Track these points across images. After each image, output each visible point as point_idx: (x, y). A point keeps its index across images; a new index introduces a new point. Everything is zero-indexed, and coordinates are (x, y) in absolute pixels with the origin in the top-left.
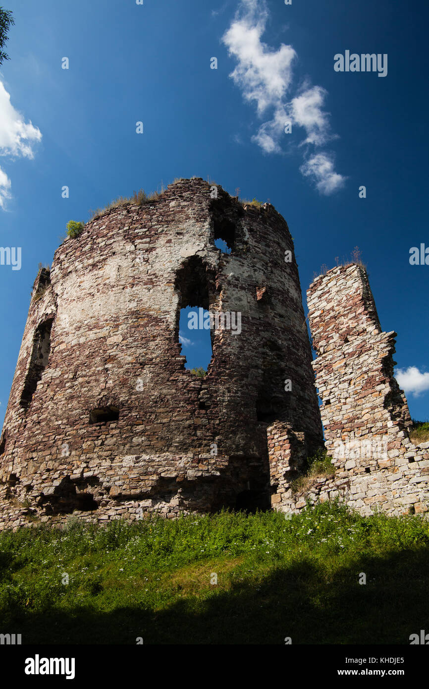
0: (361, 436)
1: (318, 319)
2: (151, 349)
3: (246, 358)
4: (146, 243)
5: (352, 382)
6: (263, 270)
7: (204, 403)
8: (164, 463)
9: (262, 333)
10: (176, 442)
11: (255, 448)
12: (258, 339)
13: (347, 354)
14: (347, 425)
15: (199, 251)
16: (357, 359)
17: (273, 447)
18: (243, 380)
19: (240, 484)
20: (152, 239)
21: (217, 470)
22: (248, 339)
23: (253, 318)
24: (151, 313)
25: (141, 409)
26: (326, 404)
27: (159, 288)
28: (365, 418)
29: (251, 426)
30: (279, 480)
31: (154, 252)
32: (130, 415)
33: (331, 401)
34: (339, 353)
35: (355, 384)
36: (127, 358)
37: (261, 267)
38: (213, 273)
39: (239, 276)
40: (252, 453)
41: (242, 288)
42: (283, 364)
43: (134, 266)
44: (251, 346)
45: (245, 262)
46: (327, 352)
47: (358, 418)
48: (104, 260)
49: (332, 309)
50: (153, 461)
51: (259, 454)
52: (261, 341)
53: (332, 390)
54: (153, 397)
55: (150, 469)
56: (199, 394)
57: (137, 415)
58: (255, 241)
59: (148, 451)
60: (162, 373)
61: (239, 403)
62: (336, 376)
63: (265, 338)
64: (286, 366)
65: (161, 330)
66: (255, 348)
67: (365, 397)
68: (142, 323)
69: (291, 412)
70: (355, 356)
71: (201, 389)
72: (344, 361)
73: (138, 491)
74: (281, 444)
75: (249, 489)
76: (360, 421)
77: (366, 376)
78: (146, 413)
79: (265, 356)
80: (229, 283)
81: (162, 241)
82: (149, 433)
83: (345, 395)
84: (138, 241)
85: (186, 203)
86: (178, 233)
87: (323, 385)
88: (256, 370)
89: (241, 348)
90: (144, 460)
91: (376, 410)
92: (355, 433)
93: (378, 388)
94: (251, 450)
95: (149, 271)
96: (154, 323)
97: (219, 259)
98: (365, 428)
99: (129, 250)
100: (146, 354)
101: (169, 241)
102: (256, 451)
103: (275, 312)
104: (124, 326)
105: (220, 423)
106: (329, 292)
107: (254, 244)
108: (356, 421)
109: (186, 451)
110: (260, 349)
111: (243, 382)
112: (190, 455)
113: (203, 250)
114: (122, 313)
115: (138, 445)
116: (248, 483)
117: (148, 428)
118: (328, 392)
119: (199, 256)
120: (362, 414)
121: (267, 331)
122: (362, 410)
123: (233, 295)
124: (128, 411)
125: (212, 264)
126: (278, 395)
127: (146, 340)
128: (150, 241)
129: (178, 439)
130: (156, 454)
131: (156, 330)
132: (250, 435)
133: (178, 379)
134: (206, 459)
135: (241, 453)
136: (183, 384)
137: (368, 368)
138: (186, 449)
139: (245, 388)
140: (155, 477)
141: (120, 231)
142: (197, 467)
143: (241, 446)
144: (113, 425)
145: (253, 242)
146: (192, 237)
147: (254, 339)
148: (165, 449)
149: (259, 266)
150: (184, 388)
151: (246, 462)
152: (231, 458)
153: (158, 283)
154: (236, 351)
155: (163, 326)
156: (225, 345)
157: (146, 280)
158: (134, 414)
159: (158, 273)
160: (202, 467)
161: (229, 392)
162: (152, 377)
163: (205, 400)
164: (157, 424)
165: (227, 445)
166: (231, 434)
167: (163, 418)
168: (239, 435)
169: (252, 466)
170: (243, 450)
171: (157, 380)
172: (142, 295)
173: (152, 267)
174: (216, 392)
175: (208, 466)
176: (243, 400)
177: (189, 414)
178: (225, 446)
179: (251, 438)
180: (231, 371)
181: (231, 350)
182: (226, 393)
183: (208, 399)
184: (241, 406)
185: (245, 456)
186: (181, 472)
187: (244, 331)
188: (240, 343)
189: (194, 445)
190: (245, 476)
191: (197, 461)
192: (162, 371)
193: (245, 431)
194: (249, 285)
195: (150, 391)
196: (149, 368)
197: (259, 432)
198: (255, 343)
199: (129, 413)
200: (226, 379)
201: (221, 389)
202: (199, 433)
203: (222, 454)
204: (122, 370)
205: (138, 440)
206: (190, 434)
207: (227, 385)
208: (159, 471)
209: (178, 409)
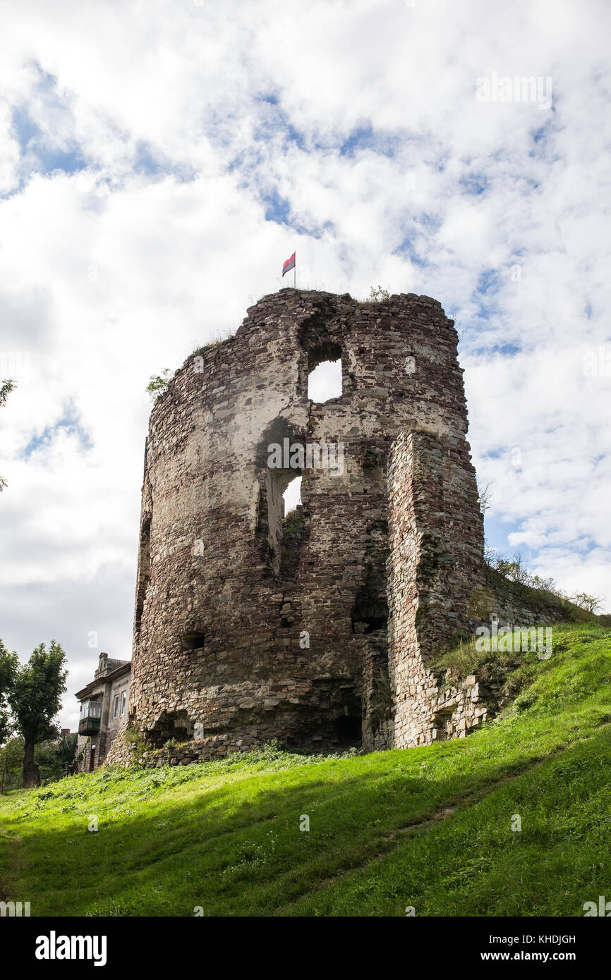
2: (231, 558)
3: (340, 554)
4: (224, 408)
6: (375, 413)
7: (286, 619)
8: (243, 693)
9: (366, 514)
10: (256, 669)
11: (346, 667)
12: (360, 523)
15: (283, 409)
18: (334, 584)
19: (334, 711)
20: (231, 401)
21: (295, 697)
22: (345, 526)
23: (354, 494)
24: (231, 509)
25: (223, 633)
27: (237, 474)
29: (342, 641)
30: (367, 704)
31: (233, 422)
32: (214, 641)
36: (209, 572)
37: (373, 409)
38: (303, 438)
39: (337, 434)
40: (341, 674)
43: (213, 445)
44: (348, 535)
45: (348, 409)
48: (186, 437)
50: (234, 691)
51: (350, 674)
52: (365, 524)
54: (233, 618)
55: (231, 700)
56: (281, 609)
57: (219, 641)
58: (366, 369)
59: (230, 680)
60: (242, 587)
61: (327, 615)
63: (370, 519)
65: (241, 531)
66: (356, 537)
68: (222, 525)
71: (284, 603)
73: (218, 724)
74: (369, 661)
75: (347, 714)
78: (228, 636)
81: (242, 400)
82: (231, 660)
84: (216, 407)
85: (268, 335)
86: (259, 388)
88: (354, 567)
89: (334, 541)
90: (226, 691)
94: (340, 671)
95: (228, 451)
96: (233, 523)
97: (309, 415)
99: (207, 421)
100: (226, 565)
101: (249, 402)
102: (347, 671)
104: (206, 530)
107: (365, 373)
109: (266, 678)
110: (362, 536)
111: (335, 586)
112: (270, 682)
113: (288, 407)
114: (203, 513)
115: (221, 674)
116: (346, 708)
117: (230, 654)
119: (282, 417)
121: (376, 507)
124: (212, 636)
125: (299, 426)
127: (226, 546)
128: (229, 404)
129: (258, 665)
130: (237, 683)
131: (236, 533)
132: (340, 652)
133: (258, 593)
134: (286, 686)
135: (328, 675)
136: (263, 598)
138: (265, 676)
139: (337, 593)
140: (233, 709)
141: (198, 393)
142: (275, 695)
143: (328, 667)
144: (200, 653)
145: (364, 371)
146: (275, 389)
147: (353, 524)
148: (246, 677)
149: (370, 408)
150: (265, 603)
151: (337, 684)
152: (316, 682)
153: (237, 467)
154: (326, 547)
155: (242, 526)
156: (313, 540)
157: (225, 464)
158: (217, 639)
159: (237, 452)
160: (280, 695)
161: (316, 602)
162: (232, 593)
163: (286, 616)
164: (239, 649)
165: (311, 667)
166: (315, 653)
167: (243, 642)
168: (326, 654)
169: (342, 689)
170: (330, 671)
171: (238, 597)
172: (222, 487)
173: (231, 444)
174: (299, 604)
175: (286, 693)
176: (334, 610)
177: (270, 634)
178: (308, 668)
179: (341, 656)
180: (320, 575)
181: (321, 546)
182: (313, 604)
183: (291, 614)
184: (330, 617)
185: (333, 678)
186: (258, 702)
187: (340, 515)
188: (333, 535)
189: (275, 670)
190: (338, 701)
191: (276, 688)
192: (242, 584)
193: (334, 648)
194: (351, 445)
195: (231, 611)
196: (229, 582)
197: (353, 648)
198: (355, 530)
199: (213, 638)
200: (312, 586)
201: (306, 600)
202: (280, 656)
203: (305, 679)
204: (205, 587)
205: (221, 668)
206: (270, 658)
207: (314, 593)
208: (238, 701)
209: (259, 630)
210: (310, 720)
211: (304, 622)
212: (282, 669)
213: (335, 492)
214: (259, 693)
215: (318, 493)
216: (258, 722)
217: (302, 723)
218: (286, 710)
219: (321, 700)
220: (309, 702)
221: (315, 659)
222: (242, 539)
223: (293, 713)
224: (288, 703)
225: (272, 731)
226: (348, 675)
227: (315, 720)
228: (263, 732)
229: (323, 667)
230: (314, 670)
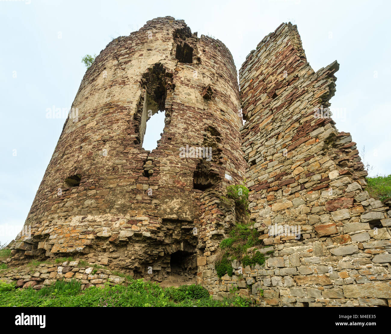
0: (290, 195)
1: (248, 89)
2: (114, 129)
3: (189, 138)
4: (125, 58)
5: (280, 137)
6: (210, 78)
7: (147, 171)
8: (103, 223)
9: (204, 120)
10: (118, 205)
11: (188, 213)
12: (201, 124)
13: (274, 109)
14: (273, 184)
15: (161, 60)
16: (286, 109)
17: (204, 212)
19: (173, 245)
20: (130, 55)
21: (147, 230)
22: (193, 123)
23: (198, 109)
24: (120, 103)
25: (96, 177)
26: (251, 165)
27: (128, 86)
28: (296, 172)
29: (187, 193)
30: (206, 243)
31: (130, 63)
32: (87, 181)
33: (257, 161)
34: (267, 111)
35: (283, 137)
36: (96, 137)
37: (209, 75)
38: (170, 76)
39: (191, 78)
40: (184, 216)
41: (192, 87)
42: (220, 146)
43: (115, 74)
44: (194, 128)
46: (254, 115)
47: (287, 174)
48: (99, 74)
49: (261, 74)
50: (95, 221)
51: (191, 217)
52: (203, 126)
53: (259, 150)
54: (107, 167)
55: (90, 229)
56: (145, 164)
57: (92, 182)
59: (93, 212)
60: (118, 147)
61: (178, 173)
62: (262, 135)
63: (207, 124)
64: (223, 147)
65: (124, 115)
66: (198, 131)
67: (296, 148)
68: (111, 111)
69: (224, 184)
70: (284, 108)
71: (147, 160)
72: (272, 117)
73: (73, 249)
74: (210, 208)
75: (182, 250)
76: (289, 176)
77: (297, 125)
78: (99, 179)
79: (206, 138)
80: (182, 83)
81: (137, 55)
82: (98, 197)
83: (272, 151)
84: (120, 58)
85: (157, 31)
86: (148, 50)
87: (249, 146)
89: (186, 129)
90: (88, 221)
91: (312, 160)
92: (282, 191)
93: (314, 133)
94: (184, 214)
95: (124, 76)
96: (120, 110)
97: (176, 66)
98: (296, 184)
99: (114, 64)
100: (109, 133)
101: (142, 55)
102: (189, 215)
103: (217, 107)
104: (99, 115)
105: (159, 188)
106: (258, 61)
107: (205, 59)
108: (284, 178)
109: (125, 212)
110: (202, 132)
112: (128, 217)
113: (165, 59)
114: (100, 106)
115: (87, 207)
116: (182, 244)
117: (98, 192)
118: (254, 152)
119: (161, 63)
120: (292, 168)
121: (210, 119)
122: (292, 163)
123: (183, 91)
124: (87, 179)
125: (170, 69)
126: (213, 169)
127: (112, 123)
128: (129, 56)
129: (119, 202)
130: (99, 215)
131: (119, 116)
132: (185, 200)
133: (129, 152)
134: (141, 221)
135: (175, 216)
136: (132, 155)
137: (300, 115)
139: (185, 160)
140: (91, 236)
141: (111, 54)
142: (131, 228)
143: (175, 210)
144: (74, 191)
145: (205, 58)
146: (158, 51)
147: (197, 124)
148: (108, 210)
149: (208, 74)
150: (133, 158)
151: (179, 225)
152: (165, 221)
153: (128, 83)
154: (181, 131)
155: (126, 112)
156: (172, 126)
157: (121, 81)
158: (90, 180)
159: (129, 76)
160: (135, 228)
161: (171, 163)
162: (110, 150)
163: (148, 169)
164: (106, 188)
165: (162, 208)
166: (167, 198)
167: (111, 184)
168: (175, 200)
169: (184, 229)
170: (177, 213)
171: (113, 153)
172: (116, 92)
173: (126, 73)
174: (159, 162)
175: (140, 227)
176: (182, 171)
177: (133, 180)
178: (160, 209)
179: (185, 203)
180: (175, 147)
181: (177, 130)
182: (168, 163)
183: (151, 168)
184: (180, 175)
185: (178, 219)
186: (115, 233)
187: (190, 117)
188: (185, 126)
189: (133, 207)
190: (178, 238)
191: (132, 222)
192: (118, 145)
193: (181, 196)
194: (198, 86)
195: (106, 162)
196: (109, 143)
197: (193, 199)
198: (198, 127)
199: (88, 180)
200: (169, 153)
201: (164, 160)
202: (139, 197)
203: (156, 217)
204: (91, 147)
205: (88, 202)
206: (131, 197)
207: (170, 157)
208: (96, 231)
209: (125, 176)
210: (155, 252)
211: (160, 175)
212: (139, 207)
213: (187, 105)
214: (116, 225)
215: (178, 102)
216: (111, 250)
217: (148, 254)
218: (137, 242)
219: (165, 236)
220: (158, 236)
221: (167, 202)
222: (124, 119)
223: (143, 245)
224: (140, 235)
225: (123, 260)
226: (189, 218)
227: (159, 252)
228: (114, 260)
229: (172, 209)
230: (165, 210)
